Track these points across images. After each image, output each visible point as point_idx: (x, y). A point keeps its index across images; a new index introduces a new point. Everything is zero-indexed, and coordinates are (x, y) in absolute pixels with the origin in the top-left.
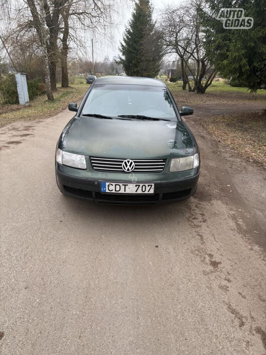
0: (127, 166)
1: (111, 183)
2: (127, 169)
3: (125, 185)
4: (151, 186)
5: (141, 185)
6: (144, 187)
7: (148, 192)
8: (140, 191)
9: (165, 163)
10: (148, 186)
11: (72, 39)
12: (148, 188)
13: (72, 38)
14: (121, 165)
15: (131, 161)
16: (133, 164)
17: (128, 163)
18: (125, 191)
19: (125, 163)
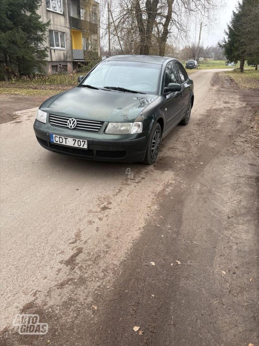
0: (70, 123)
1: (57, 136)
2: (70, 126)
3: (66, 139)
4: (85, 142)
5: (77, 140)
6: (79, 142)
7: (83, 146)
8: (76, 145)
9: (101, 125)
10: (83, 142)
11: (174, 24)
12: (82, 144)
13: (175, 22)
14: (67, 122)
15: (74, 119)
16: (76, 122)
17: (72, 121)
18: (66, 144)
19: (70, 121)
